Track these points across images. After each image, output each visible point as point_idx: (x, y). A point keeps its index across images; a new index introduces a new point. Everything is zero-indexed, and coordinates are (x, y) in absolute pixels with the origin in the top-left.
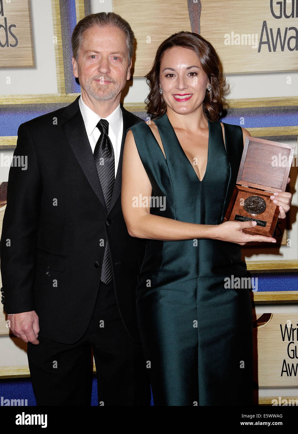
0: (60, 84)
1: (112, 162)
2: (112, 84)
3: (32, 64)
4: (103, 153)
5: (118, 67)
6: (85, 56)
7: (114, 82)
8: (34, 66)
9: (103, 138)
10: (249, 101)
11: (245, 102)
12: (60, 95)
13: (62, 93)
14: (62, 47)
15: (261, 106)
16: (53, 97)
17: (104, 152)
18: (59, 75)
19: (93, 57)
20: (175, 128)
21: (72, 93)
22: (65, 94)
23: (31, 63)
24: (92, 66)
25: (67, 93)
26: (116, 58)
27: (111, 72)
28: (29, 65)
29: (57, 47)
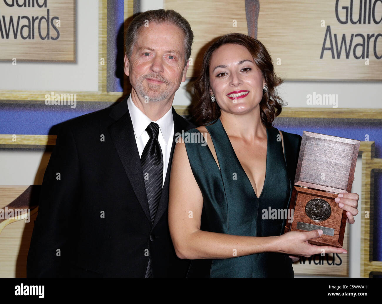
0: (101, 81)
1: (160, 171)
2: (164, 85)
3: (72, 59)
4: (151, 159)
5: (173, 67)
6: (138, 53)
7: (167, 83)
8: (74, 61)
9: (152, 143)
10: (309, 110)
11: (303, 111)
12: (100, 93)
13: (103, 91)
14: (106, 43)
15: (322, 116)
16: (92, 95)
17: (153, 158)
18: (101, 72)
19: (147, 54)
20: (229, 136)
21: (114, 91)
22: (106, 93)
23: (71, 57)
24: (144, 64)
25: (108, 91)
26: (171, 57)
27: (165, 71)
28: (70, 59)
29: (101, 43)
